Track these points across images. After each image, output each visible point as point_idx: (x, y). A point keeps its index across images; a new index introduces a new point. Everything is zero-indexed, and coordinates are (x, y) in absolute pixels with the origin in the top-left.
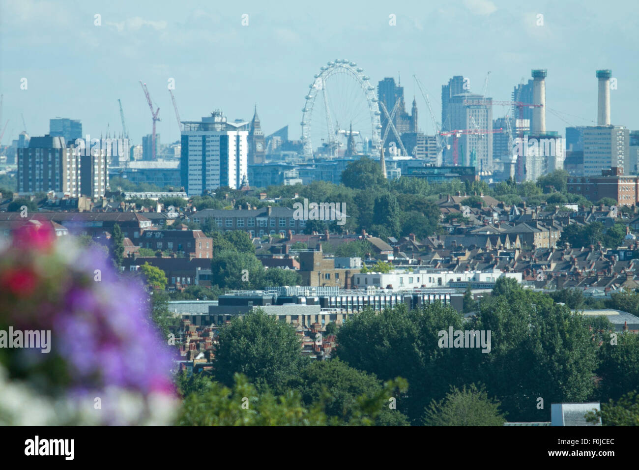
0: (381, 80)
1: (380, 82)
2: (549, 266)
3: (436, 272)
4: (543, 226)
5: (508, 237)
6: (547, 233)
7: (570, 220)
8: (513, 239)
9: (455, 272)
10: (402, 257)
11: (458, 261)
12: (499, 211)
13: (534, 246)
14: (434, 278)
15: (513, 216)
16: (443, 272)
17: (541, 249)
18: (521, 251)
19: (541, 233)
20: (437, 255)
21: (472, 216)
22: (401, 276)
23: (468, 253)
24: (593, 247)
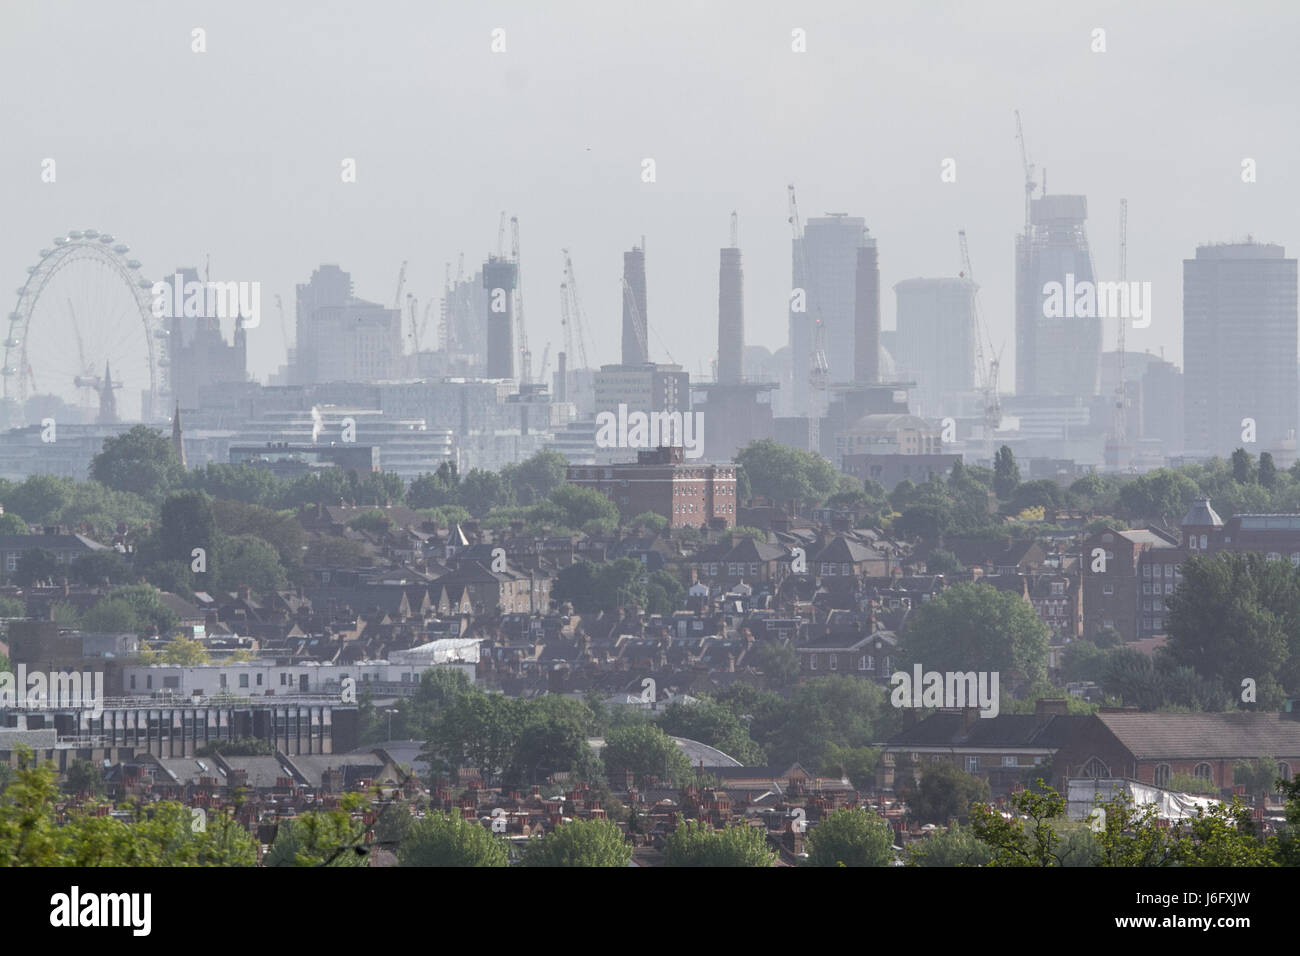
2: (532, 652)
3: (295, 662)
4: (517, 569)
5: (444, 593)
6: (525, 585)
7: (572, 555)
8: (455, 598)
9: (337, 664)
10: (225, 632)
11: (340, 641)
12: (425, 537)
13: (499, 610)
14: (291, 676)
15: (454, 547)
16: (310, 664)
17: (512, 616)
18: (472, 620)
19: (514, 584)
20: (296, 628)
21: (369, 548)
22: (222, 671)
23: (361, 625)
24: (622, 611)
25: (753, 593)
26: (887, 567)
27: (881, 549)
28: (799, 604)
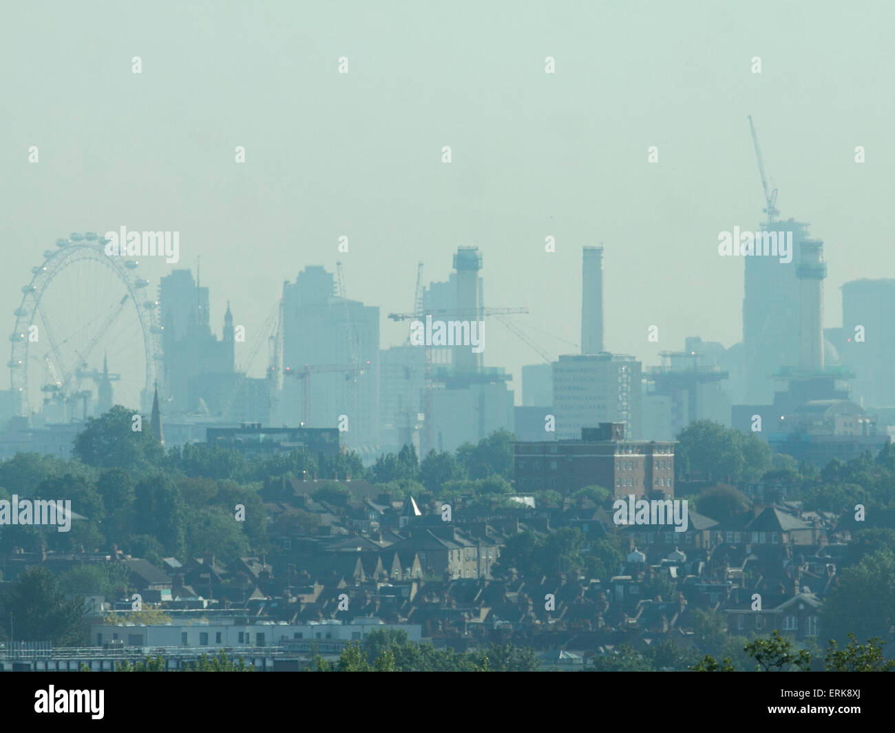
0: (165, 275)
1: (162, 278)
2: (477, 614)
3: (253, 622)
4: (465, 536)
5: (396, 556)
6: (471, 551)
7: (518, 524)
8: (407, 563)
10: (190, 595)
11: (298, 603)
12: (381, 509)
13: (447, 575)
14: (248, 634)
15: (407, 518)
16: (268, 623)
17: (460, 581)
18: (422, 584)
19: (461, 550)
20: (257, 591)
21: (327, 519)
22: (184, 630)
23: (318, 589)
24: (564, 577)
25: (687, 560)
26: (814, 536)
27: (809, 519)
28: (730, 570)
